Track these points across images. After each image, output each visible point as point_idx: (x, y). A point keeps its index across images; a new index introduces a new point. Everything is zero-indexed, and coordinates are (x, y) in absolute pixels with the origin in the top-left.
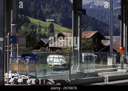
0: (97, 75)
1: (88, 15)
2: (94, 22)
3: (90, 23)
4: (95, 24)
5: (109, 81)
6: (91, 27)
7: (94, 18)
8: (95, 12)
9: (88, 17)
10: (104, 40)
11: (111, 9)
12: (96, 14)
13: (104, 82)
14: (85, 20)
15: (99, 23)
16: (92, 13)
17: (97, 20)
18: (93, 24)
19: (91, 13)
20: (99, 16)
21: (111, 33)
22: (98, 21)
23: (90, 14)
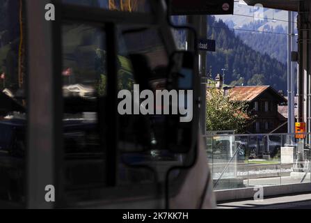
0: (241, 185)
1: (254, 48)
2: (268, 64)
3: (259, 66)
4: (269, 68)
5: (265, 197)
6: (259, 76)
7: (266, 56)
8: (269, 42)
9: (253, 54)
10: (284, 105)
11: (290, 36)
12: (272, 46)
13: (252, 199)
14: (247, 60)
15: (279, 67)
16: (263, 43)
17: (274, 60)
18: (264, 69)
19: (261, 45)
20: (278, 51)
21: (290, 91)
22: (277, 61)
23: (258, 45)
